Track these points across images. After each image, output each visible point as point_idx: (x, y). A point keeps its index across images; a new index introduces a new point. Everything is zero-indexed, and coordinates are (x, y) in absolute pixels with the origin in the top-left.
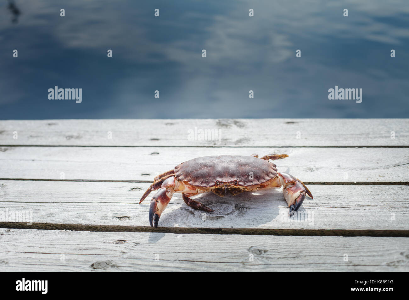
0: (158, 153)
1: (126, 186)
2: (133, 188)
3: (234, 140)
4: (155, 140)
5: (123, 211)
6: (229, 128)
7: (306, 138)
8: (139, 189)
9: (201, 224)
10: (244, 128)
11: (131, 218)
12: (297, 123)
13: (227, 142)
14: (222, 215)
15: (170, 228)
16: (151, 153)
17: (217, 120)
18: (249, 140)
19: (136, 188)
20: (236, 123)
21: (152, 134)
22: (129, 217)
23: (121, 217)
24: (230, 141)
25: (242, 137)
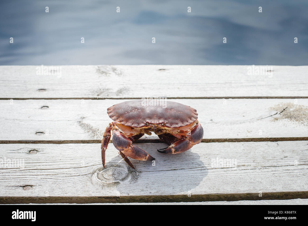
0: (48, 107)
1: (23, 148)
2: (30, 150)
3: (115, 90)
4: (42, 90)
5: (25, 178)
6: (109, 76)
7: (178, 88)
8: (36, 151)
9: (99, 192)
10: (122, 76)
11: (34, 187)
12: (168, 70)
13: (109, 92)
14: (118, 181)
15: (72, 197)
16: (41, 107)
17: (96, 67)
18: (129, 90)
19: (33, 150)
20: (114, 70)
21: (39, 84)
22: (31, 186)
23: (24, 186)
24: (111, 91)
25: (122, 87)
